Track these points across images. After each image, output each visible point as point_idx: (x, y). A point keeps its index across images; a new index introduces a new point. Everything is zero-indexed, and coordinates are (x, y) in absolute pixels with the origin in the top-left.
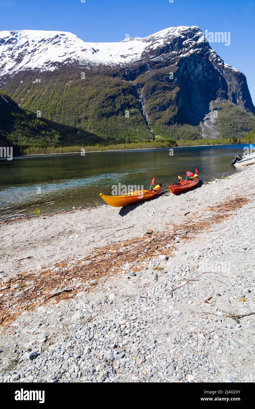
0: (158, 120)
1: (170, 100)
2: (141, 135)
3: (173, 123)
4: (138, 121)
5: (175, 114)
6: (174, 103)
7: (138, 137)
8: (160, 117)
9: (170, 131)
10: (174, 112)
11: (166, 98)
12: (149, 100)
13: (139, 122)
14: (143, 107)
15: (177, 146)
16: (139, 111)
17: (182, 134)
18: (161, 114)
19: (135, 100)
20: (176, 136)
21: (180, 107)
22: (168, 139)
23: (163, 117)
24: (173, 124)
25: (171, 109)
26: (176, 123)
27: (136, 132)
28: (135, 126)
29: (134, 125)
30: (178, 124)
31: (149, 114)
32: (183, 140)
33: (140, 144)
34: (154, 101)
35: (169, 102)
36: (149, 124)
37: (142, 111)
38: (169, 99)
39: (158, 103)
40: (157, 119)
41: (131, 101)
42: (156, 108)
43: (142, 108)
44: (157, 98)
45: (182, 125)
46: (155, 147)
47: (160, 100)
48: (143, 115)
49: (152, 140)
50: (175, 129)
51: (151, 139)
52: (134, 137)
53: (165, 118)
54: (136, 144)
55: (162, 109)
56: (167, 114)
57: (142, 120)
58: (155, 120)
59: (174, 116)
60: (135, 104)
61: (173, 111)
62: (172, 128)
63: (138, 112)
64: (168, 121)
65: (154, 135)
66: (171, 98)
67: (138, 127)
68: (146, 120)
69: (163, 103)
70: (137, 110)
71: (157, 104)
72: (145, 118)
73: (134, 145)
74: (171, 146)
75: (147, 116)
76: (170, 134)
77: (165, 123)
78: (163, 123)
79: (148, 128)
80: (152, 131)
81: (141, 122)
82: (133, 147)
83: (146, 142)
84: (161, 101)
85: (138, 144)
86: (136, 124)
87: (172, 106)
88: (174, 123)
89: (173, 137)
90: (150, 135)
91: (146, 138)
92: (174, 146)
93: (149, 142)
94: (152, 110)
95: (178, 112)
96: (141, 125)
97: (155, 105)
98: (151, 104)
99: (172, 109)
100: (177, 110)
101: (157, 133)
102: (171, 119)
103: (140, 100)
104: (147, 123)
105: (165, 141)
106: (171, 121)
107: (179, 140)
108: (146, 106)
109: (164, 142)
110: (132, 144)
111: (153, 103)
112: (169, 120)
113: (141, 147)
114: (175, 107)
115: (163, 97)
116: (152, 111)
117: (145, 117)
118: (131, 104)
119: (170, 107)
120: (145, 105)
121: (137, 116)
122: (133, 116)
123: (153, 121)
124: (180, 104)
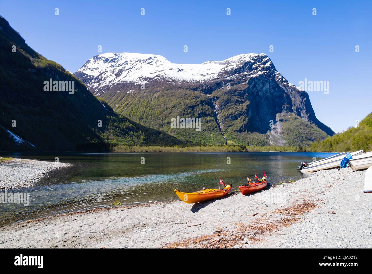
0: (230, 128)
1: (241, 111)
2: (215, 139)
3: (243, 130)
4: (213, 127)
5: (245, 123)
6: (244, 114)
7: (212, 141)
8: (232, 125)
9: (241, 137)
10: (245, 121)
11: (238, 109)
12: (223, 111)
13: (214, 128)
14: (218, 116)
15: (247, 150)
16: (214, 120)
17: (251, 141)
18: (233, 123)
19: (211, 110)
20: (246, 142)
21: (250, 117)
22: (239, 145)
23: (235, 125)
24: (244, 131)
25: (242, 119)
26: (246, 130)
27: (211, 137)
28: (210, 132)
29: (209, 131)
30: (248, 132)
31: (223, 122)
32: (252, 146)
33: (214, 148)
34: (227, 111)
35: (240, 113)
36: (222, 130)
37: (216, 120)
38: (240, 110)
39: (231, 113)
40: (229, 126)
41: (207, 110)
42: (228, 117)
43: (216, 117)
44: (230, 109)
45: (252, 133)
46: (227, 150)
47: (232, 110)
48: (217, 123)
49: (224, 144)
50: (246, 136)
51: (224, 143)
52: (208, 141)
53: (237, 126)
54: (210, 147)
55: (234, 118)
56: (238, 122)
57: (216, 127)
58: (227, 127)
59: (245, 125)
60: (211, 113)
61: (244, 120)
62: (243, 135)
63: (213, 120)
64: (239, 129)
65: (226, 140)
66: (242, 110)
67: (213, 133)
68: (220, 127)
69: (235, 113)
70: (212, 118)
71: (230, 114)
72: (219, 125)
73: (209, 148)
74: (242, 150)
75: (221, 124)
76: (241, 140)
77: (237, 130)
78: (234, 131)
79: (222, 134)
80: (224, 136)
81: (216, 129)
82: (207, 149)
83: (219, 146)
84: (233, 112)
85: (212, 147)
86: (211, 130)
87: (243, 116)
88: (245, 131)
89: (244, 142)
90: (223, 140)
91: (219, 143)
92: (244, 150)
93: (222, 146)
94: (225, 119)
95: (248, 121)
96: (215, 131)
97: (228, 114)
98: (224, 114)
99: (243, 119)
100: (247, 120)
101: (229, 139)
102: (242, 127)
103: (215, 110)
104: (220, 129)
105: (236, 145)
106: (241, 129)
107: (248, 145)
108: (220, 116)
109: (235, 147)
110: (207, 147)
111: (226, 113)
112: (240, 128)
113: (215, 150)
114: (246, 117)
115: (236, 109)
116: (225, 120)
117: (219, 124)
118: (207, 113)
119: (241, 117)
120: (219, 115)
121: (212, 124)
122: (208, 123)
123: (226, 128)
124: (250, 115)
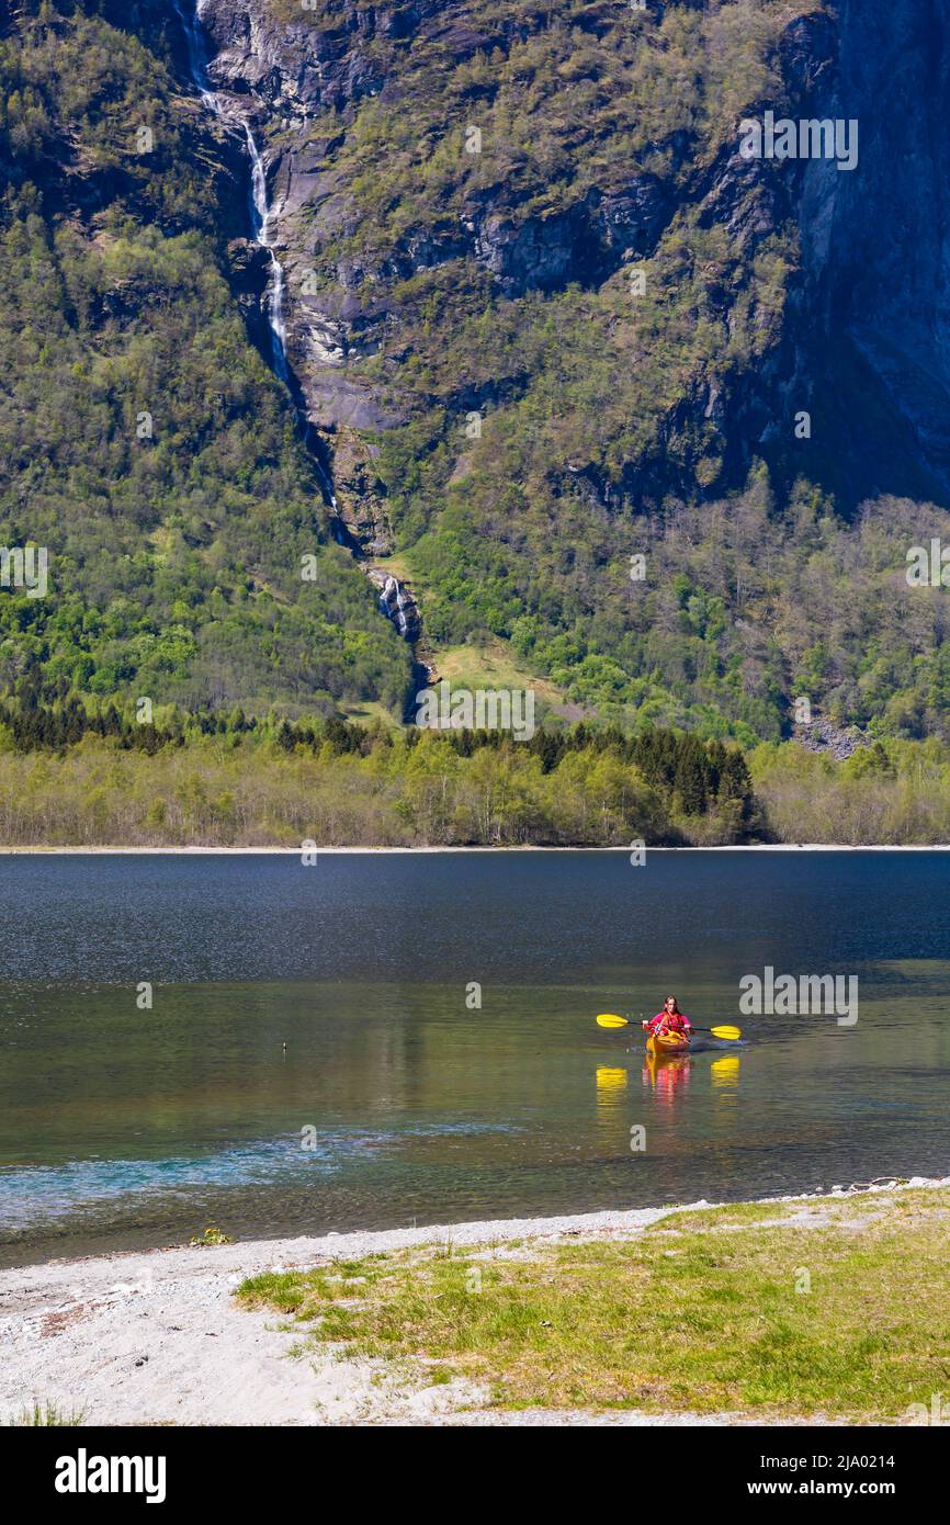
1: (683, 142)
2: (224, 621)
3: (707, 471)
4: (181, 410)
5: (738, 343)
6: (730, 191)
7: (177, 651)
8: (523, 380)
9: (667, 596)
10: (737, 314)
11: (621, 105)
12: (366, 121)
13: (206, 431)
14: (277, 216)
15: (752, 825)
16: (211, 277)
17: (836, 650)
18: (534, 335)
19: (149, 106)
20: (754, 674)
21: (821, 250)
22: (633, 723)
23: (565, 378)
24: (714, 493)
25: (686, 271)
26: (759, 473)
27: (147, 575)
28: (128, 493)
29: (125, 469)
30: (780, 500)
31: (361, 332)
32: (847, 750)
33: (213, 775)
34: (437, 133)
35: (659, 163)
36: (343, 466)
37: (253, 275)
38: (660, 123)
39: (503, 166)
40: (470, 399)
41: (93, 110)
42: (461, 245)
43: (249, 224)
44: (484, 92)
45: (848, 514)
46: (424, 824)
47: (523, 124)
48: (258, 332)
49: (379, 715)
50: (743, 568)
51: (369, 694)
52: (105, 652)
53: (598, 404)
54: (138, 764)
55: (557, 258)
56: (623, 336)
57: (241, 408)
58: (436, 417)
59: (730, 378)
60: (156, 161)
61: (720, 300)
62: (699, 556)
63: (186, 289)
64: (630, 448)
65: (413, 637)
66: (698, 112)
67: (188, 508)
68: (300, 401)
69: (566, 173)
70: (176, 254)
71: (480, 179)
72: (295, 383)
73: (123, 782)
74: (680, 822)
75: (322, 353)
76: (663, 641)
77: (593, 474)
78: (554, 477)
79: (338, 528)
80: (386, 574)
81: (235, 443)
82: (98, 806)
83: (291, 739)
84: (544, 151)
85: (176, 767)
86: (153, 457)
87: (705, 222)
88: (731, 482)
89: (706, 681)
90: (362, 640)
91: (292, 683)
92: (714, 822)
93: (350, 741)
94: (408, 272)
95: (791, 321)
96: (229, 477)
97: (448, 191)
98: (390, 176)
99: (706, 274)
100: (770, 295)
101: (463, 613)
102: (687, 413)
103: (230, 113)
104: (316, 449)
105: (582, 737)
106: (676, 443)
107: (787, 731)
108: (312, 207)
109: (570, 763)
110: (92, 755)
111: (428, 171)
112: (649, 427)
113: (229, 822)
114: (751, 251)
115: (584, 93)
116: (405, 287)
117: (287, 365)
118: (90, 157)
119: (673, 240)
120: (304, 189)
121: (172, 350)
122: (109, 331)
123: (415, 435)
124: (827, 212)
